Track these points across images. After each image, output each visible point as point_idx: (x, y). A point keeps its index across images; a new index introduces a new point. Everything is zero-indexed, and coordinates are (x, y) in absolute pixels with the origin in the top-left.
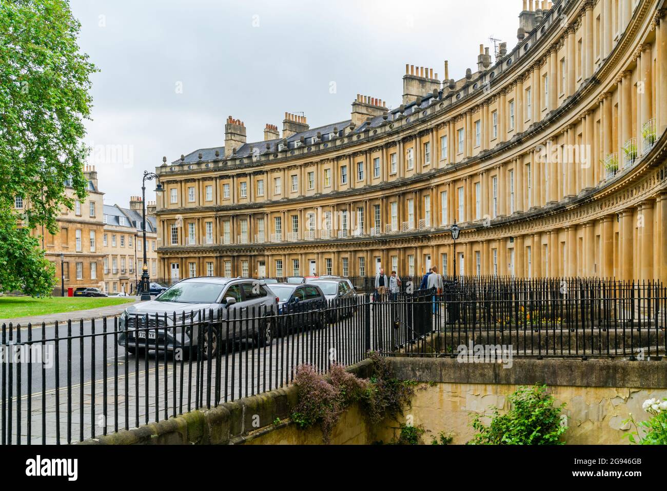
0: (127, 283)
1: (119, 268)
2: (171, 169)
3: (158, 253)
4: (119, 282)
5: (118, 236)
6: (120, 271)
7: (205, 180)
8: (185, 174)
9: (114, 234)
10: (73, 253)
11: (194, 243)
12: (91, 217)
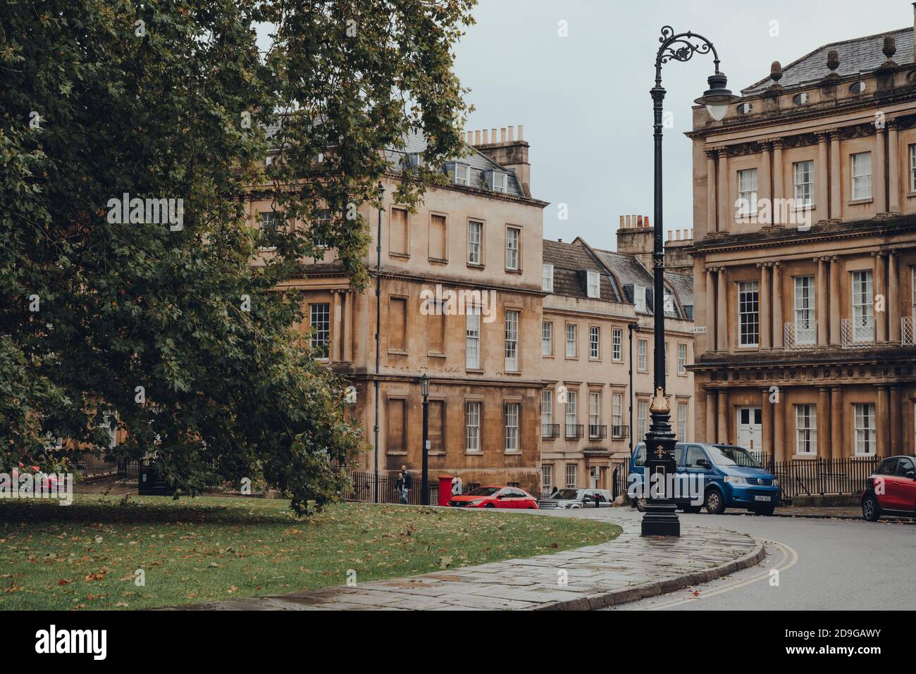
0: (604, 468)
1: (584, 421)
2: (740, 108)
3: (698, 373)
4: (582, 465)
5: (584, 327)
6: (586, 429)
7: (850, 136)
8: (785, 121)
9: (572, 321)
10: (456, 375)
11: (812, 342)
12: (509, 272)
